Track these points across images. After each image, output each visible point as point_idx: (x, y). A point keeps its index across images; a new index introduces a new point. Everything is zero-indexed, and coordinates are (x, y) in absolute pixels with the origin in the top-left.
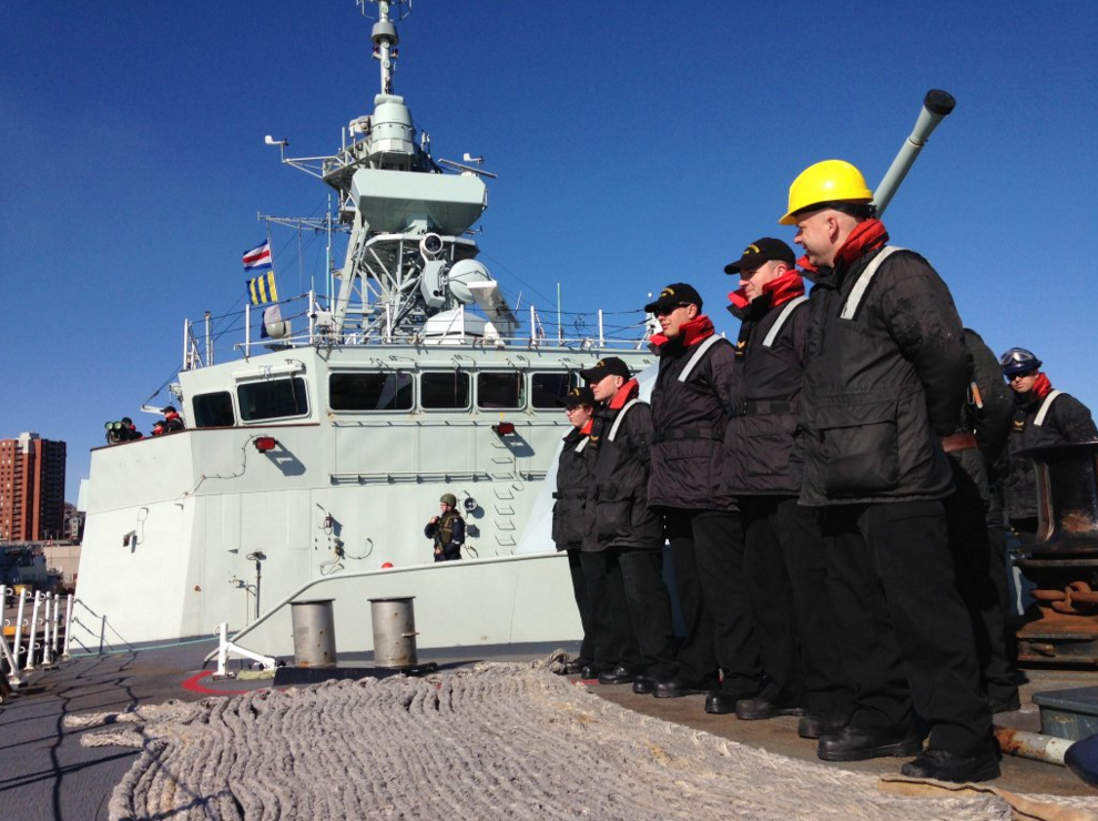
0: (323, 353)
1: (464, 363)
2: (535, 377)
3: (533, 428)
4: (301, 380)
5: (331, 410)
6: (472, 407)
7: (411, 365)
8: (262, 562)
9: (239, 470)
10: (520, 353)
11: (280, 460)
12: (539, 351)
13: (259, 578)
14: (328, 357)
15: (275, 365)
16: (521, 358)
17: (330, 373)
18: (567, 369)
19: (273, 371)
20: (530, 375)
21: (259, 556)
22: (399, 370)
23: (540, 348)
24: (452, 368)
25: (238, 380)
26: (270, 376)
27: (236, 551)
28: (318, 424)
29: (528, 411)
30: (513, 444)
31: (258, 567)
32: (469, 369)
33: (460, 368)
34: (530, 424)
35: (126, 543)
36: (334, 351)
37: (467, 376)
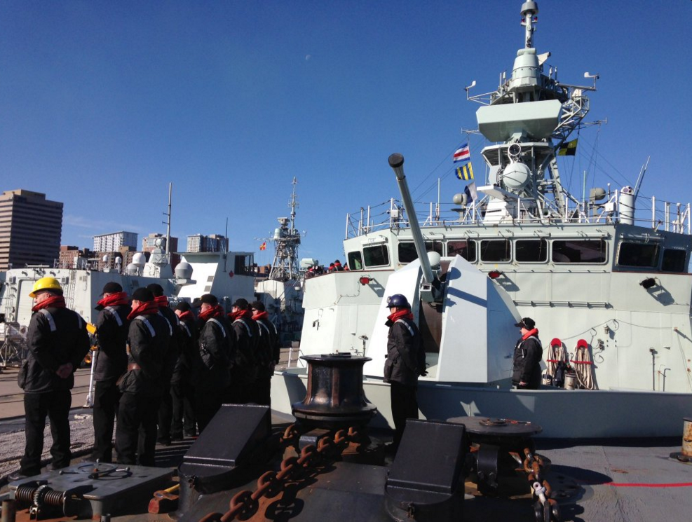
0: (396, 232)
1: (472, 235)
2: (517, 243)
3: (517, 274)
4: (385, 246)
5: (400, 263)
6: (478, 261)
7: (441, 237)
8: (366, 341)
9: (357, 293)
10: (507, 228)
11: (376, 289)
12: (521, 227)
13: (364, 349)
14: (398, 234)
15: (375, 238)
16: (508, 231)
17: (399, 242)
18: (539, 237)
19: (376, 241)
20: (515, 241)
21: (365, 338)
22: (435, 240)
23: (521, 224)
24: (465, 239)
25: (364, 245)
26: (373, 244)
27: (354, 334)
28: (393, 270)
29: (513, 263)
30: (504, 283)
31: (364, 343)
32: (475, 239)
33: (469, 238)
34: (515, 272)
35: (314, 325)
36: (401, 231)
37: (474, 242)
